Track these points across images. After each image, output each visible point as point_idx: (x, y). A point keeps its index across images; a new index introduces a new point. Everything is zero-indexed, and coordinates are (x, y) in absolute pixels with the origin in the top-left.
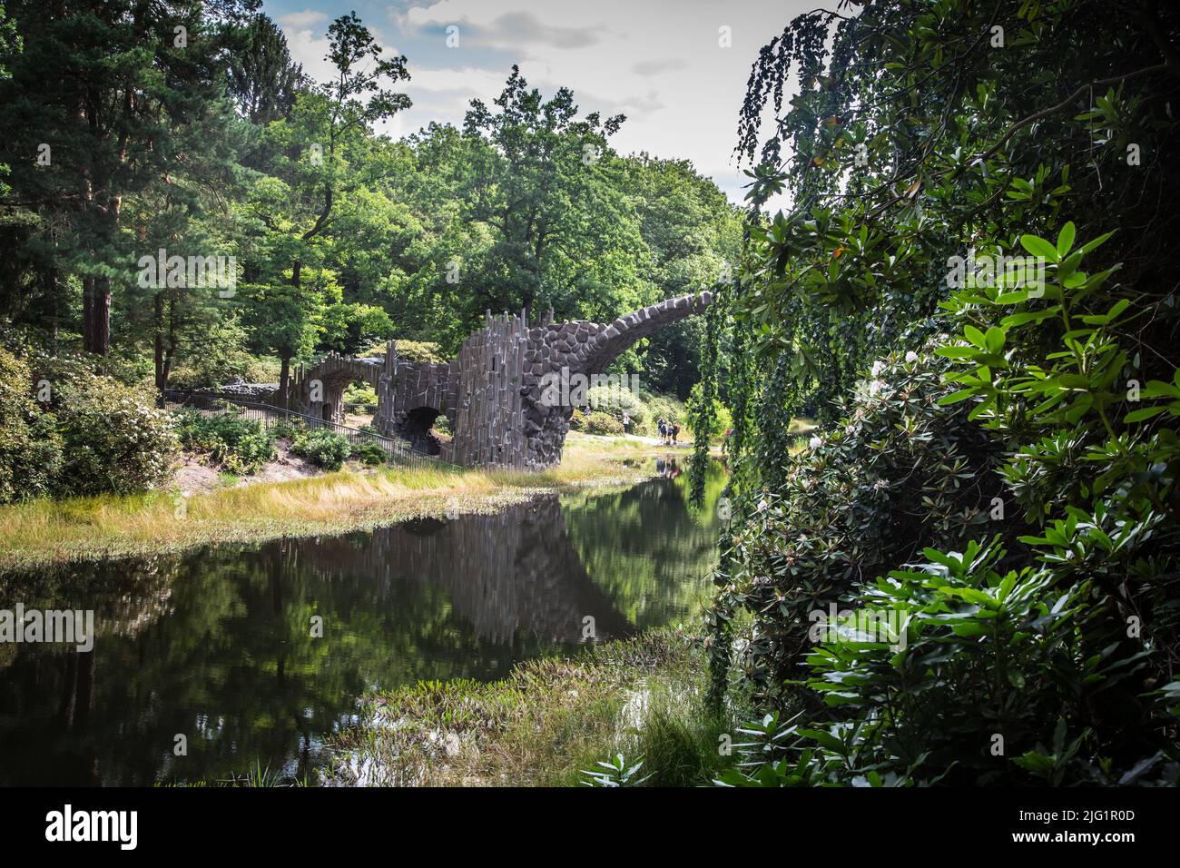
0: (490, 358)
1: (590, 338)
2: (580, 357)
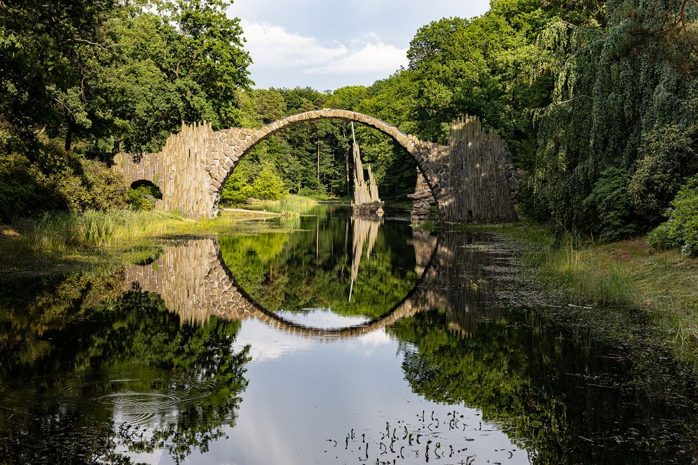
0: (187, 149)
1: (247, 137)
2: (242, 148)
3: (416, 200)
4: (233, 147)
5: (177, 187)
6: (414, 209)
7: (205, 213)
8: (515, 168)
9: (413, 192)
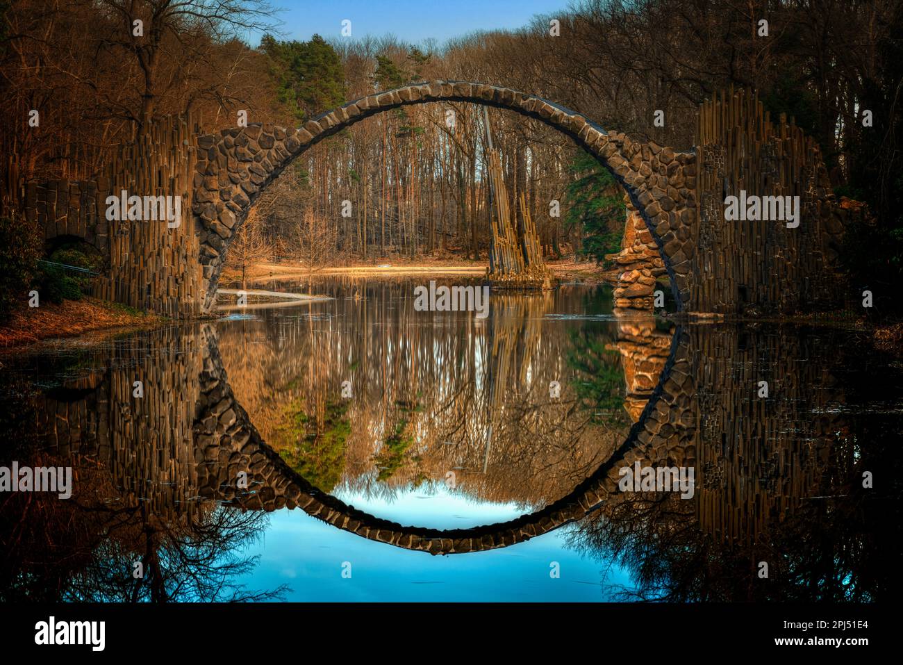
0: (154, 171)
1: (276, 143)
2: (266, 165)
3: (624, 265)
4: (248, 166)
5: (133, 250)
6: (620, 284)
7: (192, 301)
8: (838, 197)
9: (618, 250)
